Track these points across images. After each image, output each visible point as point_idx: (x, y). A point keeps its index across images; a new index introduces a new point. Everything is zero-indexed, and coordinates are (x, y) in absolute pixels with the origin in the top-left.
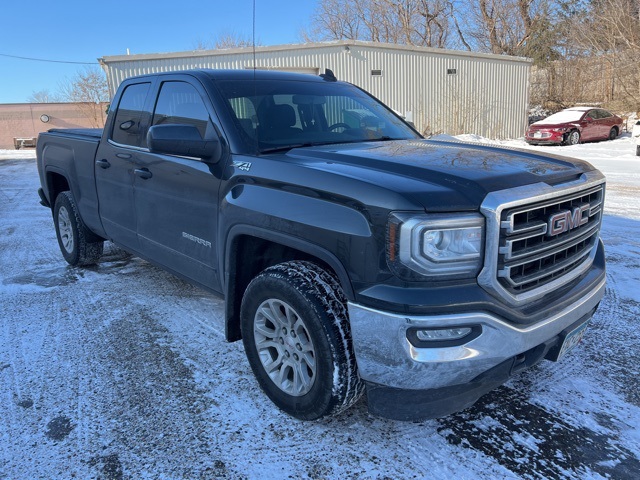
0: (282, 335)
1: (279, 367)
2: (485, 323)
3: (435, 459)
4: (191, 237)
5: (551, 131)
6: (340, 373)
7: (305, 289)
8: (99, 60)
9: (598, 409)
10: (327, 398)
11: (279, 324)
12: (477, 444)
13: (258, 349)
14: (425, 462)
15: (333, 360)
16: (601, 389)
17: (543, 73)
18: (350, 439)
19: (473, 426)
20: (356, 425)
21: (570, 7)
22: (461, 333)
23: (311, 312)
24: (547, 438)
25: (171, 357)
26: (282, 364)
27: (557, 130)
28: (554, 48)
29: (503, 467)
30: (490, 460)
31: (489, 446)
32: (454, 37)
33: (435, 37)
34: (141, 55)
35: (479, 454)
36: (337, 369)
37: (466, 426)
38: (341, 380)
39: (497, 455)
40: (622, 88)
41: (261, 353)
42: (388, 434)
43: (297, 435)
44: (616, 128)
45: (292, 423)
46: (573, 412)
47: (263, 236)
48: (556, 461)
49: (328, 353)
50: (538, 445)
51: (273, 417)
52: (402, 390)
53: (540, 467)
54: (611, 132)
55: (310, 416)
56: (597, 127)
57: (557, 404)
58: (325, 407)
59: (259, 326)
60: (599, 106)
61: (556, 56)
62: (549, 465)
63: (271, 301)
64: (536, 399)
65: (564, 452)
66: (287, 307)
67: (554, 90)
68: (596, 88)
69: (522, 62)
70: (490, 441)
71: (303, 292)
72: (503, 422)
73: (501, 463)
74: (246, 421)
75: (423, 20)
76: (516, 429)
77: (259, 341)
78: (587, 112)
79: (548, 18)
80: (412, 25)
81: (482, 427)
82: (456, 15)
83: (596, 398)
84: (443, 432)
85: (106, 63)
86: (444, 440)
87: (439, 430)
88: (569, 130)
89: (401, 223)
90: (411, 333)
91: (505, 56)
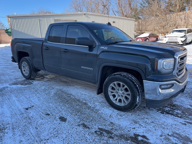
0: (117, 91)
1: (116, 100)
2: (175, 83)
3: (161, 117)
4: (85, 68)
5: (142, 39)
6: (139, 98)
7: (128, 78)
8: (7, 16)
9: (189, 104)
10: (135, 104)
11: (117, 88)
12: (168, 113)
13: (109, 95)
14: (159, 118)
15: (137, 95)
16: (187, 100)
17: (136, 23)
18: (138, 115)
19: (165, 110)
20: (138, 112)
21: (143, 5)
22: (169, 86)
23: (131, 84)
24: (182, 110)
25: (79, 100)
26: (117, 98)
27: (143, 39)
28: (139, 16)
29: (176, 117)
30: (173, 116)
31: (170, 113)
32: (111, 12)
33: (106, 12)
34: (21, 15)
35: (170, 115)
36: (138, 97)
37: (163, 110)
38: (139, 100)
39: (174, 115)
40: (157, 28)
41: (110, 96)
42: (146, 113)
43: (125, 115)
44: (157, 38)
45: (122, 113)
46: (184, 105)
47: (114, 66)
48: (186, 115)
49: (136, 93)
50: (181, 112)
51: (116, 112)
52: (156, 100)
53: (184, 116)
54: (156, 39)
55: (128, 110)
56: (152, 38)
57: (180, 104)
58: (133, 107)
59: (110, 89)
60: (151, 32)
61: (140, 18)
62: (186, 116)
63: (115, 83)
64: (175, 103)
65: (187, 113)
66: (121, 83)
67: (139, 28)
68: (150, 27)
69: (132, 20)
70: (170, 112)
71: (128, 79)
72: (171, 108)
73: (175, 116)
74: (111, 113)
75: (103, 7)
76: (174, 109)
77: (109, 93)
78: (150, 34)
79: (137, 8)
80: (99, 8)
81: (167, 110)
82: (112, 5)
83: (187, 101)
84: (159, 111)
85: (9, 17)
86: (160, 113)
87: (158, 111)
88: (146, 39)
89: (158, 60)
90: (160, 86)
91: (126, 18)
